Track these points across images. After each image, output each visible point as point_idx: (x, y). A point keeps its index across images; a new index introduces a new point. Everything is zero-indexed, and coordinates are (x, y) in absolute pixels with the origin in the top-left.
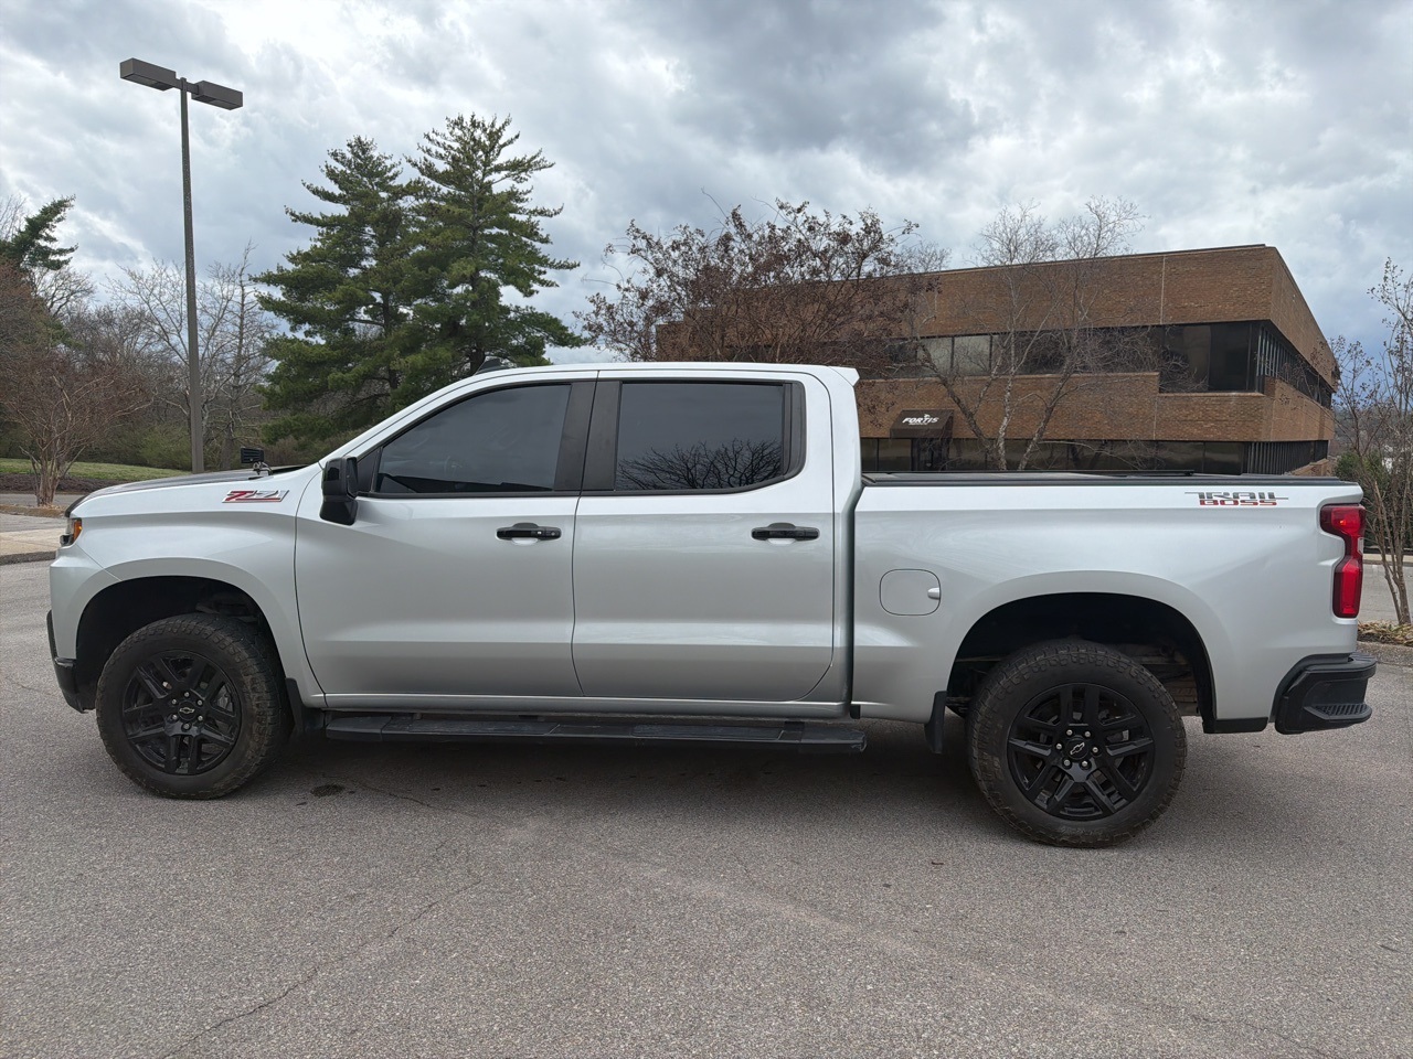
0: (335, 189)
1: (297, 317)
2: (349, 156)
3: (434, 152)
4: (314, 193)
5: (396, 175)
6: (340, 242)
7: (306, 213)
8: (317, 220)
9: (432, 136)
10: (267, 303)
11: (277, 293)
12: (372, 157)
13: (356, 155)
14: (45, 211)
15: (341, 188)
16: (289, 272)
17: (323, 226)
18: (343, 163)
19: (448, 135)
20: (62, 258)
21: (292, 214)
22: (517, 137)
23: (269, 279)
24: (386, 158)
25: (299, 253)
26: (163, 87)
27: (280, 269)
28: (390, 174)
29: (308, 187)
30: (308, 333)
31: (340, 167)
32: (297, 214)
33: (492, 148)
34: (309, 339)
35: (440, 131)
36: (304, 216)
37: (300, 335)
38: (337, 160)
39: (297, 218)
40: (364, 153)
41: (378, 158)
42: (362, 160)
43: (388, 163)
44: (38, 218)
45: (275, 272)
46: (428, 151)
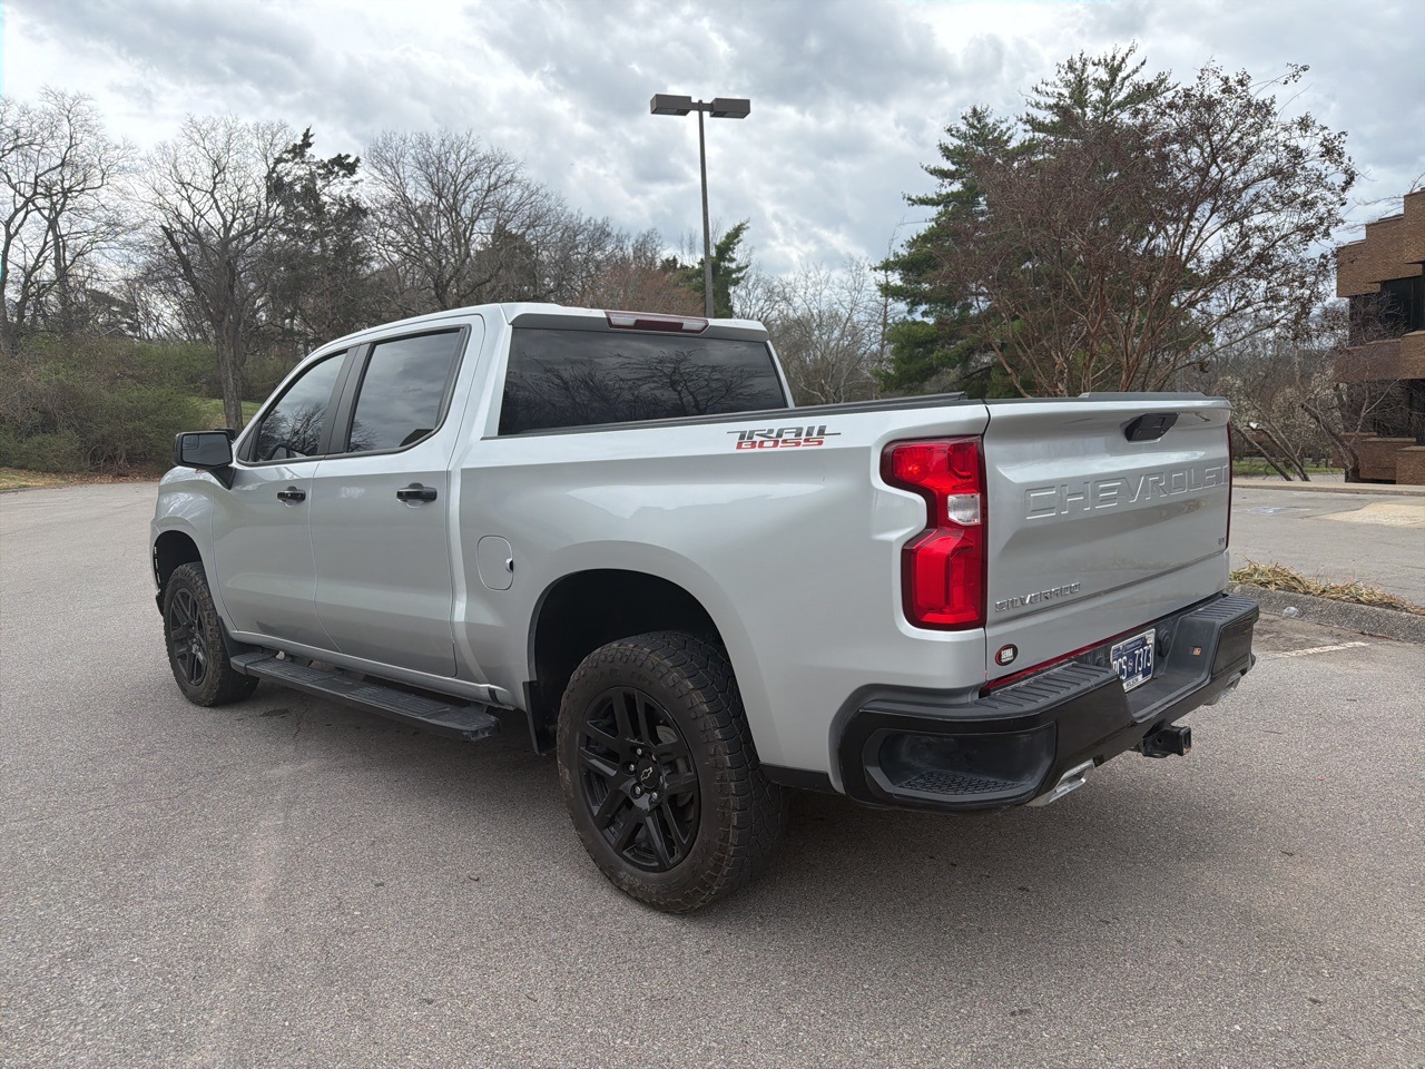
0: (948, 166)
1: (915, 299)
2: (964, 128)
3: (1043, 104)
4: (931, 173)
5: (1010, 138)
6: (954, 216)
7: (921, 195)
8: (932, 199)
9: (1042, 87)
10: (887, 290)
11: (895, 279)
12: (987, 124)
13: (972, 126)
14: (728, 236)
15: (953, 163)
16: (904, 256)
17: (938, 204)
18: (958, 138)
19: (1058, 82)
20: (741, 275)
21: (909, 199)
22: (1143, 64)
23: (887, 266)
24: (1001, 122)
25: (918, 236)
26: (684, 113)
27: (896, 255)
28: (1005, 138)
29: (926, 169)
30: (924, 314)
31: (957, 142)
32: (914, 197)
33: (1113, 81)
34: (926, 319)
35: (1049, 81)
36: (920, 199)
37: (918, 317)
38: (952, 135)
39: (914, 202)
40: (979, 122)
41: (994, 124)
42: (977, 129)
43: (1003, 127)
44: (723, 243)
45: (892, 259)
46: (1037, 105)
